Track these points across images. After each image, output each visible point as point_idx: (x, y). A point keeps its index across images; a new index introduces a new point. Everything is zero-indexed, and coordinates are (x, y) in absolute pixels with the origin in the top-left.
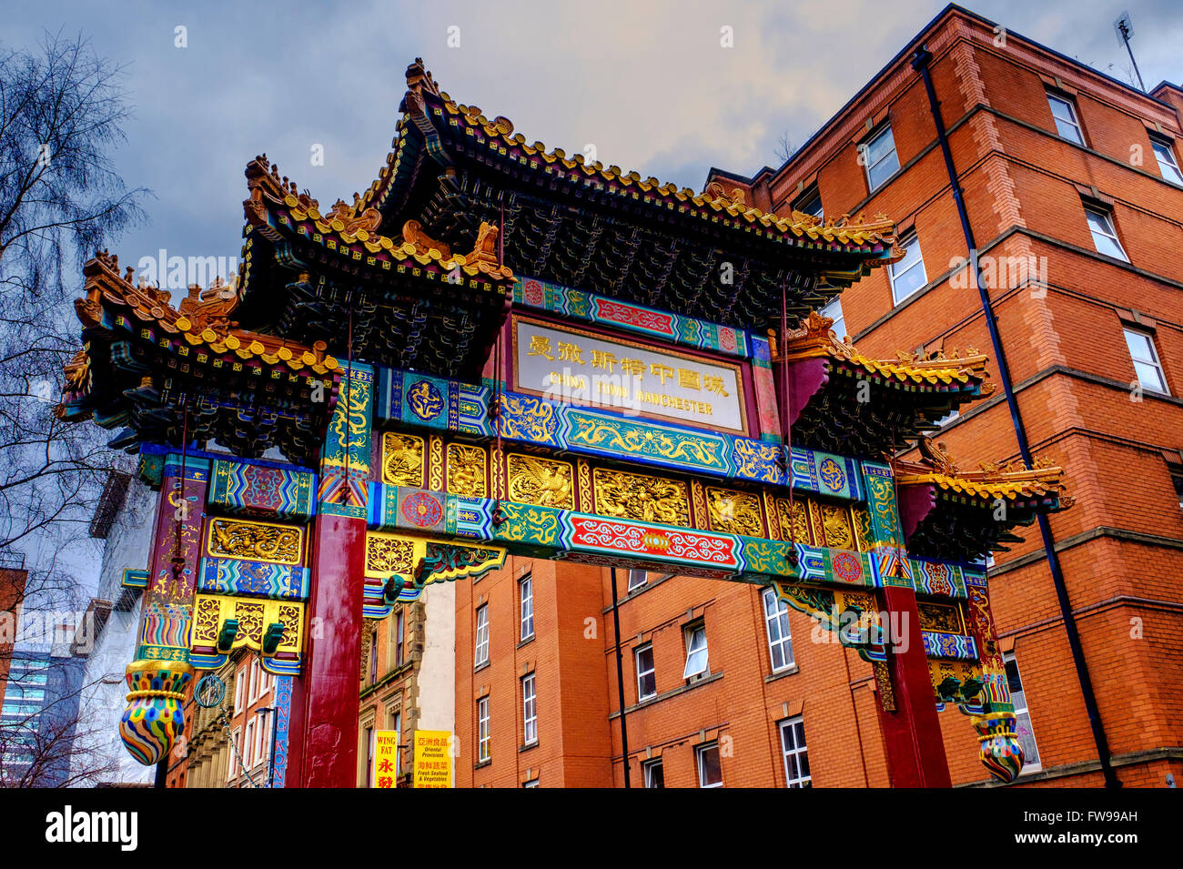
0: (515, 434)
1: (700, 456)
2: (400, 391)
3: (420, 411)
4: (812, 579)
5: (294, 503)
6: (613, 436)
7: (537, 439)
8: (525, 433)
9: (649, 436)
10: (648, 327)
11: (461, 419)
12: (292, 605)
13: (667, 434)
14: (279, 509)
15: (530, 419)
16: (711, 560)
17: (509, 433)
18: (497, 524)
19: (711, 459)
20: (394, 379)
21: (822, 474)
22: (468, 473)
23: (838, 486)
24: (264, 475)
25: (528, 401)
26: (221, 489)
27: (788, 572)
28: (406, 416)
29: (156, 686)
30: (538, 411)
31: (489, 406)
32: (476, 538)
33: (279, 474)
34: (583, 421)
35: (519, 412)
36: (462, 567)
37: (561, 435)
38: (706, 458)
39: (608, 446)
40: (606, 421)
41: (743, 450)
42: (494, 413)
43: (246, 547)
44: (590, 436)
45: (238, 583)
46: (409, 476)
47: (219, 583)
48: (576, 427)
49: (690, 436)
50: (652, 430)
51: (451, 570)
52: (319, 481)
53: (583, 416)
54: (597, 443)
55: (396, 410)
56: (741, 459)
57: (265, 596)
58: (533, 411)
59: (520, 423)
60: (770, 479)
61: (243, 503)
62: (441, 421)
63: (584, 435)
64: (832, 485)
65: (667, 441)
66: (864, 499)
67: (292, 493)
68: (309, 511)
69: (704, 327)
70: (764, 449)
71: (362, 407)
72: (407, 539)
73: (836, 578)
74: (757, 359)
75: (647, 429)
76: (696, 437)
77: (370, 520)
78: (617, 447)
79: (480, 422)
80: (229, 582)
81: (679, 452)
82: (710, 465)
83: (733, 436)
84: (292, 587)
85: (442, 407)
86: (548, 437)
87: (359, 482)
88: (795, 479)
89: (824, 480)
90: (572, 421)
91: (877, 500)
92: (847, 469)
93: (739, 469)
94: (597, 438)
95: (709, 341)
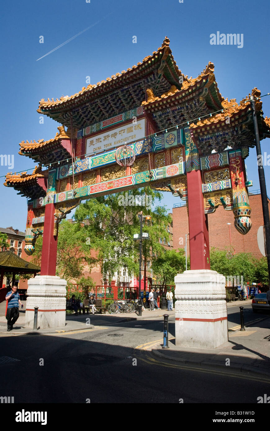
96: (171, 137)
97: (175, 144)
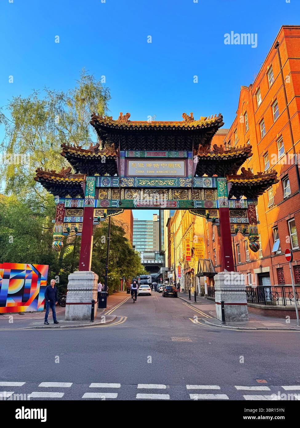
0: (125, 186)
1: (170, 184)
2: (101, 181)
3: (105, 184)
4: (198, 208)
5: (80, 205)
6: (148, 182)
7: (130, 186)
8: (127, 185)
9: (157, 181)
10: (160, 156)
11: (113, 184)
12: (81, 223)
13: (161, 180)
14: (77, 207)
15: (128, 182)
16: (170, 206)
17: (123, 185)
18: (120, 205)
19: (172, 184)
20: (99, 179)
21: (204, 183)
22: (116, 195)
23: (208, 185)
24: (75, 201)
25: (128, 178)
26: (67, 204)
27: (192, 207)
28: (102, 186)
29: (56, 239)
30: (130, 180)
31: (119, 181)
32: (116, 208)
33: (77, 200)
34: (141, 180)
35: (126, 181)
36: (114, 213)
37: (135, 185)
38: (171, 184)
39: (146, 185)
40: (146, 179)
41: (182, 180)
42: (121, 182)
43: (73, 214)
44: (142, 183)
45: (70, 221)
46: (104, 197)
47: (68, 221)
48: (139, 182)
49: (167, 179)
50: (157, 180)
51: (112, 214)
52: (84, 201)
53: (141, 179)
54: (144, 185)
55: (100, 185)
56: (181, 183)
57: (75, 222)
58: (129, 180)
59: (126, 183)
60: (189, 186)
61: (71, 207)
62: (109, 185)
63: (141, 183)
64: (207, 185)
65: (162, 182)
66: (216, 187)
67: (80, 204)
68: (83, 207)
69: (175, 153)
70: (187, 179)
71: (93, 185)
72: (103, 209)
73: (204, 207)
74: (189, 157)
75: (156, 180)
76: (169, 179)
77: (94, 207)
78: (148, 185)
79: (117, 184)
80: (69, 221)
81: (164, 184)
82: (172, 185)
83: (179, 177)
84: (80, 220)
85: (109, 183)
86: (132, 185)
87: (92, 200)
88: (196, 185)
89: (205, 184)
90: (138, 181)
91: (220, 187)
92: (212, 181)
93: (180, 185)
94: (144, 184)
95: (176, 156)
96: (207, 181)
97: (211, 187)
